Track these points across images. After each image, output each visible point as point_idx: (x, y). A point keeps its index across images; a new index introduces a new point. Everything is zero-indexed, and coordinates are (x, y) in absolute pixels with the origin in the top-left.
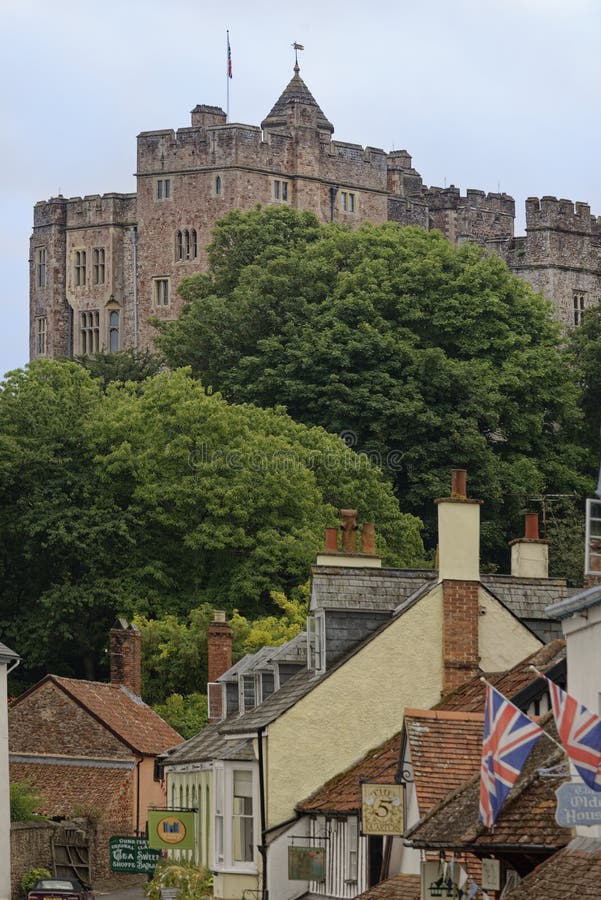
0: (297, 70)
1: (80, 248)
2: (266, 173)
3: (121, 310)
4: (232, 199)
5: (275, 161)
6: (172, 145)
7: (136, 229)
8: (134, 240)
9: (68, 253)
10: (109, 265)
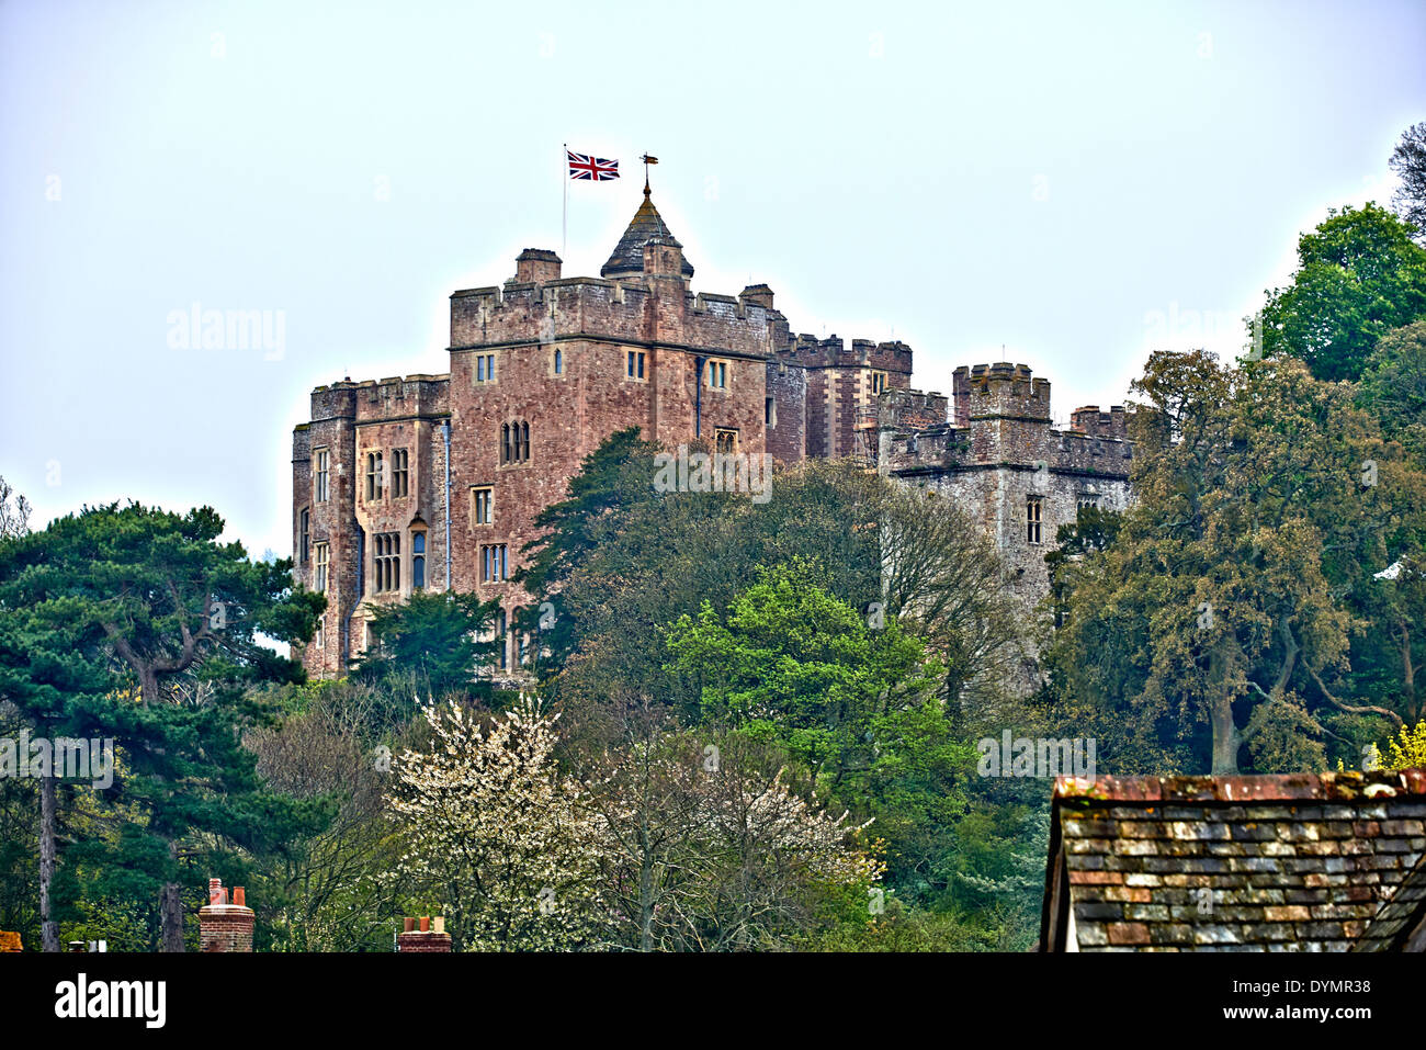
0: (647, 192)
1: (374, 449)
2: (618, 342)
3: (429, 531)
4: (577, 380)
5: (629, 326)
6: (496, 308)
7: (448, 423)
8: (446, 437)
9: (358, 456)
10: (413, 472)
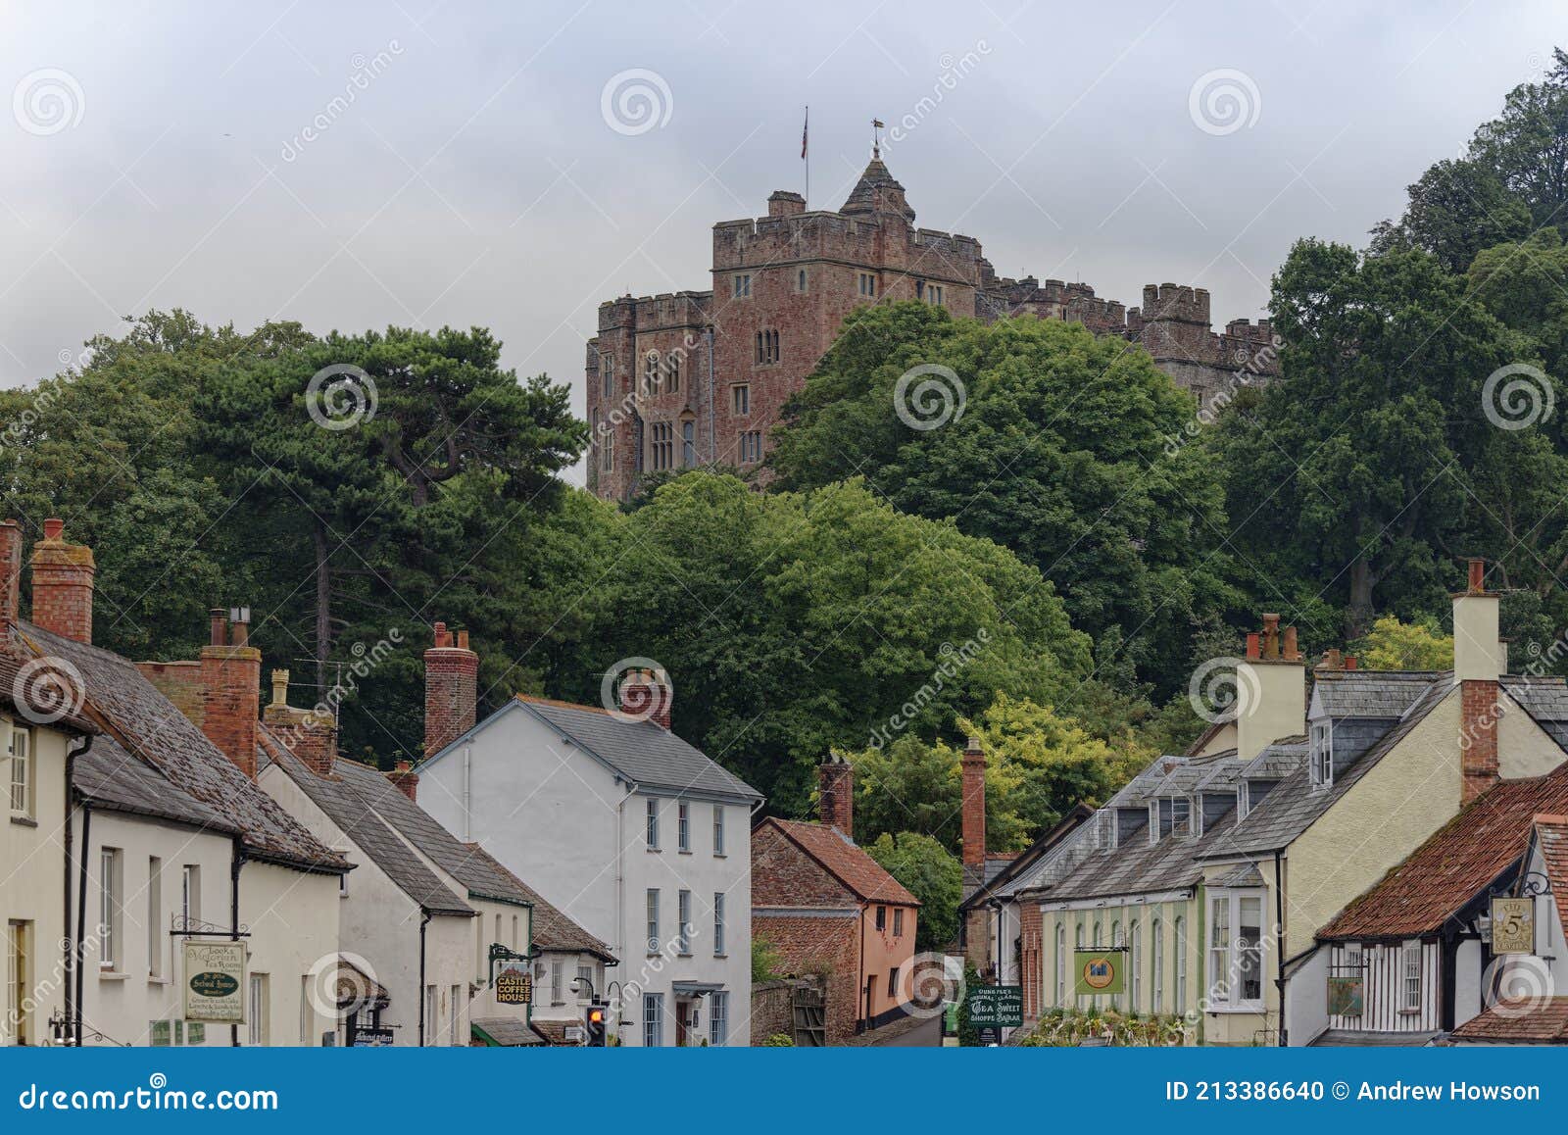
0: (876, 151)
1: (651, 352)
2: (853, 266)
3: (696, 420)
4: (818, 295)
5: (862, 252)
6: (751, 237)
7: (712, 331)
8: (710, 343)
9: (637, 359)
